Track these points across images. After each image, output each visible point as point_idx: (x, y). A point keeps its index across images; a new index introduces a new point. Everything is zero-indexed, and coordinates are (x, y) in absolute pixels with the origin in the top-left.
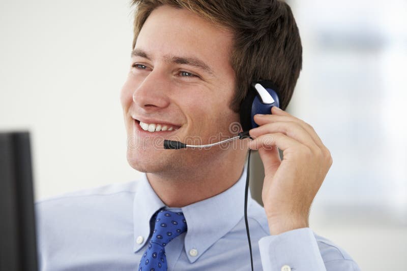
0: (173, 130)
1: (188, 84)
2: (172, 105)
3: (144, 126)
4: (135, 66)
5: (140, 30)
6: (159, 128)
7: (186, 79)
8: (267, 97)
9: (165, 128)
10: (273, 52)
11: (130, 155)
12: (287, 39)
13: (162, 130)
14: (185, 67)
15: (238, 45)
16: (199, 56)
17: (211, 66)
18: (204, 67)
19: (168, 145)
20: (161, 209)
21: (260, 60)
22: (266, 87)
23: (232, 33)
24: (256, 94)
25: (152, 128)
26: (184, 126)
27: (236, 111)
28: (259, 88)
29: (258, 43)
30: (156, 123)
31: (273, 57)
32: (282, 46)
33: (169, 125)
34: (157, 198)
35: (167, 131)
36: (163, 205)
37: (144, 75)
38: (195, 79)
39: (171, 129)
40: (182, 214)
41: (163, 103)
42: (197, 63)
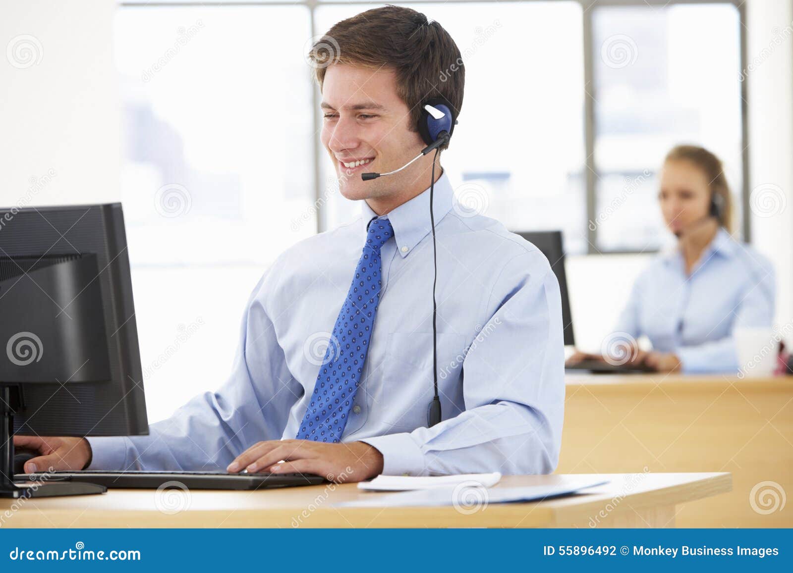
0: (370, 162)
1: (370, 124)
2: (363, 143)
3: (346, 165)
4: (326, 116)
5: (323, 82)
6: (358, 163)
7: (368, 120)
8: (436, 113)
9: (362, 162)
10: (432, 75)
11: (341, 188)
12: (441, 57)
13: (356, 165)
14: (365, 112)
15: (401, 82)
16: (372, 100)
17: (384, 105)
18: (379, 107)
19: (366, 177)
20: (374, 219)
21: (423, 86)
22: (433, 105)
23: (392, 72)
24: (428, 114)
25: (352, 165)
26: (377, 157)
27: (415, 131)
28: (429, 108)
29: (417, 73)
30: (355, 161)
31: (433, 78)
32: (439, 66)
33: (365, 159)
34: (371, 211)
35: (365, 164)
36: (375, 215)
37: (336, 122)
38: (376, 118)
39: (368, 161)
40: (388, 220)
41: (355, 145)
42: (372, 106)
